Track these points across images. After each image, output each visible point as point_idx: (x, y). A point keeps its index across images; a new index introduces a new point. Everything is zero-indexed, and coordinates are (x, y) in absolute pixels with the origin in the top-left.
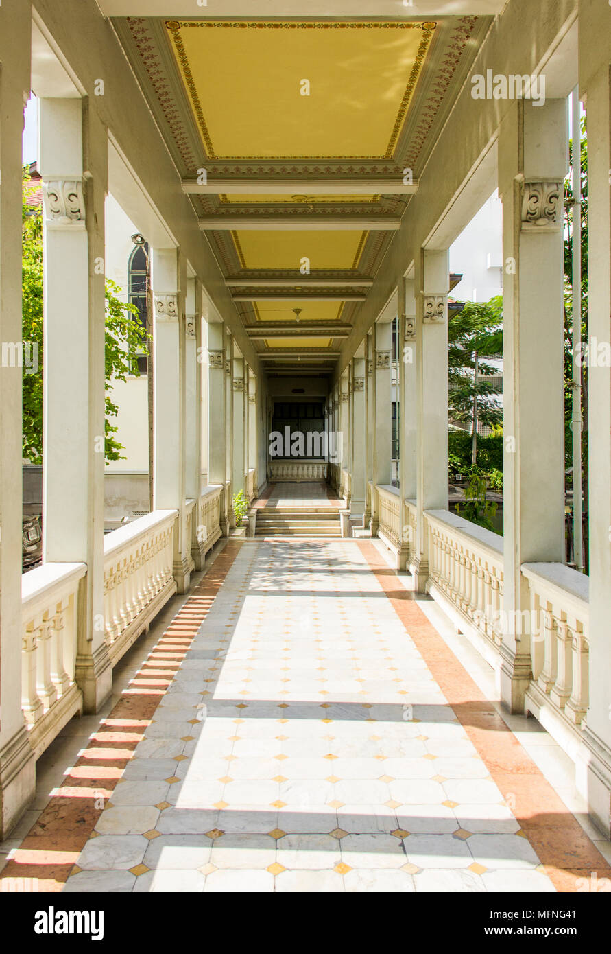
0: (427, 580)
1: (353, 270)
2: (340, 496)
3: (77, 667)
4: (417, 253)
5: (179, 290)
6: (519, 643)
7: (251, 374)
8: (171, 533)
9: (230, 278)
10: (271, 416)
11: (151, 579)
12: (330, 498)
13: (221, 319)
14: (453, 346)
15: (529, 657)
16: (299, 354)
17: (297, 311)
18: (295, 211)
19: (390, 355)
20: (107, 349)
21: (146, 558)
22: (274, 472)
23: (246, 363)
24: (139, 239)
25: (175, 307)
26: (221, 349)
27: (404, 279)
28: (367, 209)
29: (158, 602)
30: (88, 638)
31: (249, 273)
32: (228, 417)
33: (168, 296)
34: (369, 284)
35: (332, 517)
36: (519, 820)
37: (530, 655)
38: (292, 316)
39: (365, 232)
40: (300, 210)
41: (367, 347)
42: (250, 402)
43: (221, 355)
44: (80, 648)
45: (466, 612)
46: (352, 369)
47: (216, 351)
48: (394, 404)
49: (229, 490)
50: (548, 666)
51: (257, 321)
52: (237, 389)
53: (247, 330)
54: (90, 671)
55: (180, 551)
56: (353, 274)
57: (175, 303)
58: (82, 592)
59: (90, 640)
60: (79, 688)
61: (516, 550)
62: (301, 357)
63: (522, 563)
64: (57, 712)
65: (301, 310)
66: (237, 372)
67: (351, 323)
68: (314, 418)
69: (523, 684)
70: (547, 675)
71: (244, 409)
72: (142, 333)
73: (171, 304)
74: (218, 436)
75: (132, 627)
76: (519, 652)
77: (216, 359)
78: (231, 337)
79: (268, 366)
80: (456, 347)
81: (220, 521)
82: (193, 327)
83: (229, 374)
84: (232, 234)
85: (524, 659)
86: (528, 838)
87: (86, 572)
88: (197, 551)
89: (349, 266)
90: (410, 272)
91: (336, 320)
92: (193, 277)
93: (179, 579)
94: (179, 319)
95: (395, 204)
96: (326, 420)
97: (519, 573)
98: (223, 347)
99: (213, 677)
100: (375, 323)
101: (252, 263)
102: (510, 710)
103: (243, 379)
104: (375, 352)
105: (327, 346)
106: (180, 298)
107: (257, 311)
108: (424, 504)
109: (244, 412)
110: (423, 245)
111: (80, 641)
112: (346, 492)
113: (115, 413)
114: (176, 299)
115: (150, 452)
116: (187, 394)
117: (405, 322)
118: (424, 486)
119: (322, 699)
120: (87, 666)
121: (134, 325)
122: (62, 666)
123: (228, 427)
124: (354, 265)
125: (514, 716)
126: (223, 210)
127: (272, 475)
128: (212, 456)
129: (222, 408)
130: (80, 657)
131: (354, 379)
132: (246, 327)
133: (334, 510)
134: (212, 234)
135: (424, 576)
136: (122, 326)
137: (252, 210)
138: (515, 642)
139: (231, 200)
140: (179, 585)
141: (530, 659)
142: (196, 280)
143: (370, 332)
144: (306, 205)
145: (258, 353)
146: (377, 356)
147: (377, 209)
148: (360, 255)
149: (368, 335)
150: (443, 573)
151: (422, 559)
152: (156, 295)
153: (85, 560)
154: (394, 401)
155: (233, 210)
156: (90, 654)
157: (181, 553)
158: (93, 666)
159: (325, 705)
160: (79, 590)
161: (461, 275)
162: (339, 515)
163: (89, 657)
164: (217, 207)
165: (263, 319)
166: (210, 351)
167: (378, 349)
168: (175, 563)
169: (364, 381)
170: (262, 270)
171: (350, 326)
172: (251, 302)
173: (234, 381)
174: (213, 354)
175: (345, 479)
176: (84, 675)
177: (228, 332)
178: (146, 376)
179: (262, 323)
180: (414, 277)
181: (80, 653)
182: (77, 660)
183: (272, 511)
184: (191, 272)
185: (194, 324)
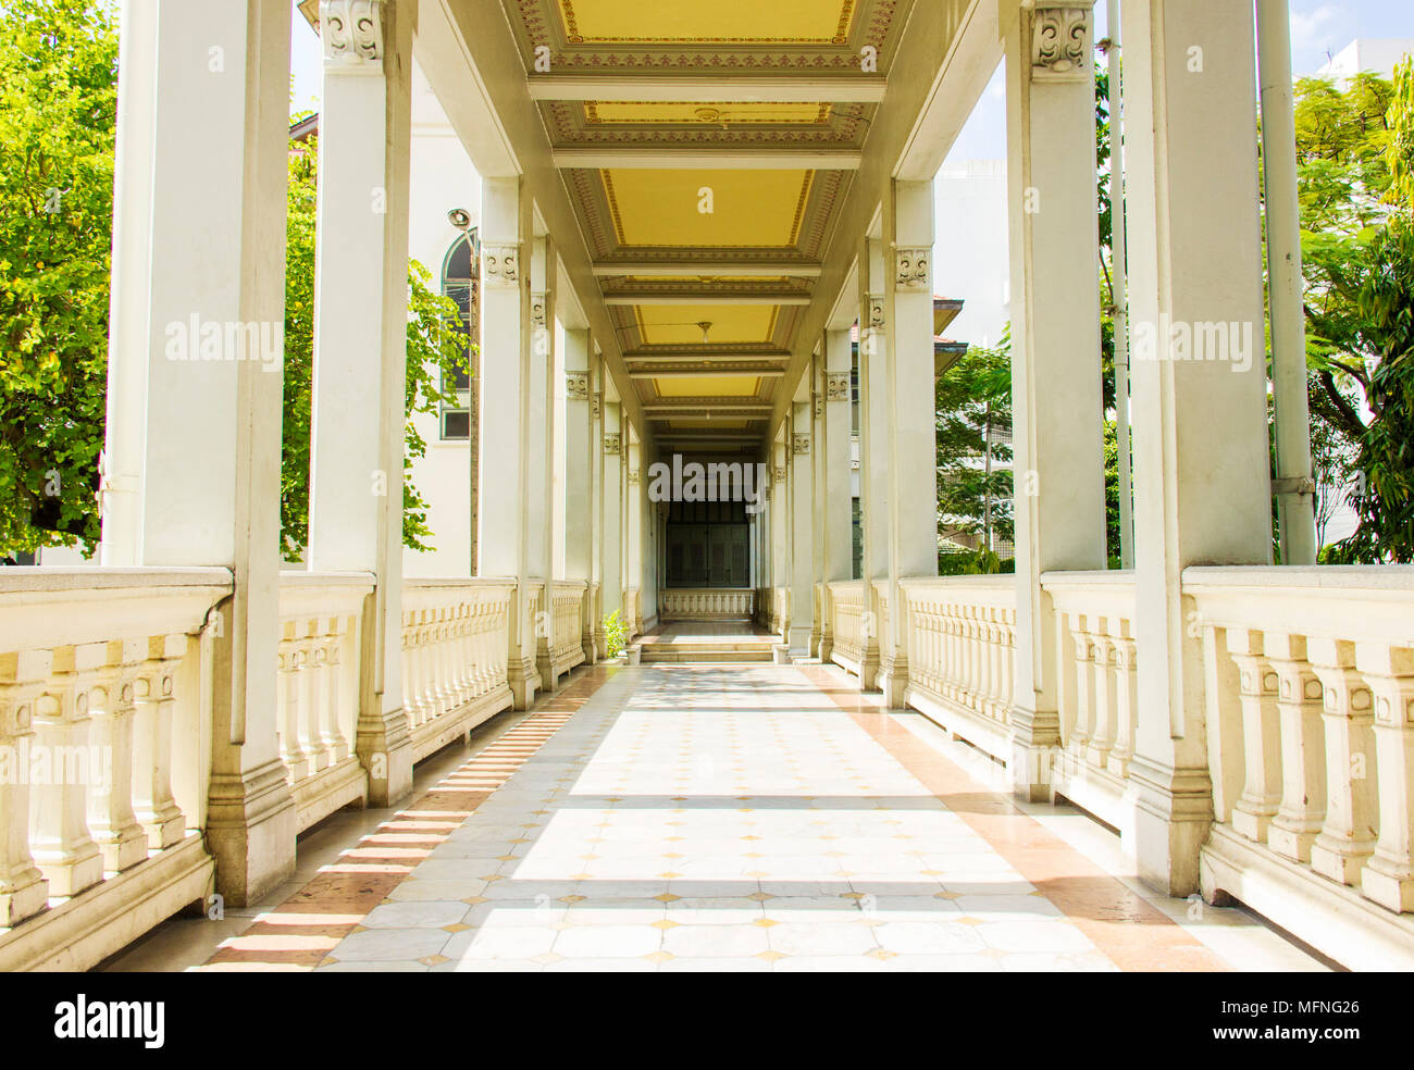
0: (906, 686)
1: (790, 249)
2: (773, 630)
3: (359, 734)
4: (886, 185)
5: (522, 240)
6: (1041, 696)
7: (634, 437)
8: (505, 612)
9: (601, 261)
10: (665, 518)
11: (474, 670)
12: (756, 633)
13: (586, 324)
14: (952, 417)
15: (1055, 715)
16: (708, 408)
17: (705, 325)
18: (700, 137)
19: (849, 379)
20: (409, 347)
21: (466, 630)
22: (670, 606)
23: (625, 415)
24: (460, 218)
25: (514, 265)
26: (586, 370)
27: (867, 240)
28: (811, 134)
29: (485, 705)
30: (377, 689)
31: (630, 254)
32: (596, 482)
33: (503, 248)
34: (814, 272)
35: (761, 657)
36: (1033, 883)
37: (1057, 713)
38: (697, 336)
39: (809, 172)
40: (708, 135)
41: (813, 374)
42: (630, 482)
43: (586, 379)
44: (365, 704)
45: (965, 704)
46: (790, 421)
47: (578, 373)
48: (856, 500)
49: (597, 599)
50: (1082, 718)
51: (642, 346)
52: (610, 450)
53: (628, 359)
54: (379, 740)
55: (518, 643)
56: (790, 255)
57: (516, 259)
58: (368, 617)
59: (379, 693)
60: (362, 766)
61: (1032, 555)
62: (712, 413)
63: (1042, 573)
64: (329, 783)
65: (710, 324)
66: (611, 424)
67: (789, 348)
68: (732, 522)
69: (1046, 752)
70: (1082, 731)
71: (621, 481)
72: (463, 343)
73: (508, 261)
74: (580, 506)
75: (443, 722)
76: (1041, 709)
77: (577, 384)
78: (601, 357)
79: (660, 433)
80: (956, 419)
81: (583, 640)
82: (542, 312)
83: (598, 415)
84: (603, 175)
85: (1048, 718)
86: (1048, 897)
87: (375, 587)
88: (545, 660)
89: (783, 241)
90: (875, 228)
91: (766, 343)
92: (544, 235)
93: (517, 686)
94: (520, 284)
95: (853, 124)
96: (752, 526)
97: (1038, 587)
98: (589, 367)
99: (570, 777)
100: (825, 331)
101: (635, 237)
102: (1028, 797)
103: (620, 436)
104: (825, 375)
105: (752, 394)
106: (523, 253)
107: (642, 325)
108: (900, 568)
109: (621, 487)
110: (894, 174)
111: (365, 693)
112: (782, 623)
113: (420, 452)
114: (516, 253)
115: (472, 552)
116: (532, 414)
117: (869, 303)
118: (899, 541)
119: (741, 793)
120: (375, 733)
121: (451, 330)
122: (337, 721)
123: (596, 491)
124: (792, 240)
125: (1033, 805)
126: (589, 134)
127: (665, 609)
128: (570, 536)
129: (586, 461)
130: (364, 719)
131: (793, 435)
132: (625, 355)
133: (763, 647)
134: (573, 175)
135: (902, 681)
136: (432, 328)
137: (634, 134)
138: (1034, 693)
139: (602, 118)
140: (518, 696)
141: (1057, 719)
142: (548, 240)
143: (817, 350)
144: (716, 127)
145: (643, 405)
146: (829, 381)
147: (825, 134)
148: (801, 221)
149: (814, 356)
150: (930, 666)
151: (898, 654)
152: (485, 247)
153: (373, 569)
154: (856, 495)
155: (604, 134)
156: (378, 713)
157: (520, 646)
158: (383, 732)
159: (744, 798)
160: (364, 616)
161: (961, 302)
162: (772, 654)
163: (379, 719)
164: (580, 130)
165: (652, 341)
166: (569, 373)
167: (830, 370)
168: (511, 661)
169: (809, 438)
170: (650, 248)
171: (786, 353)
172: (631, 307)
173: (606, 438)
174: (574, 377)
175: (781, 607)
176: (370, 746)
177: (597, 349)
178: (468, 443)
179: (650, 349)
180: (881, 236)
181: (365, 712)
182: (359, 722)
183: (664, 648)
184: (540, 226)
185: (543, 307)
